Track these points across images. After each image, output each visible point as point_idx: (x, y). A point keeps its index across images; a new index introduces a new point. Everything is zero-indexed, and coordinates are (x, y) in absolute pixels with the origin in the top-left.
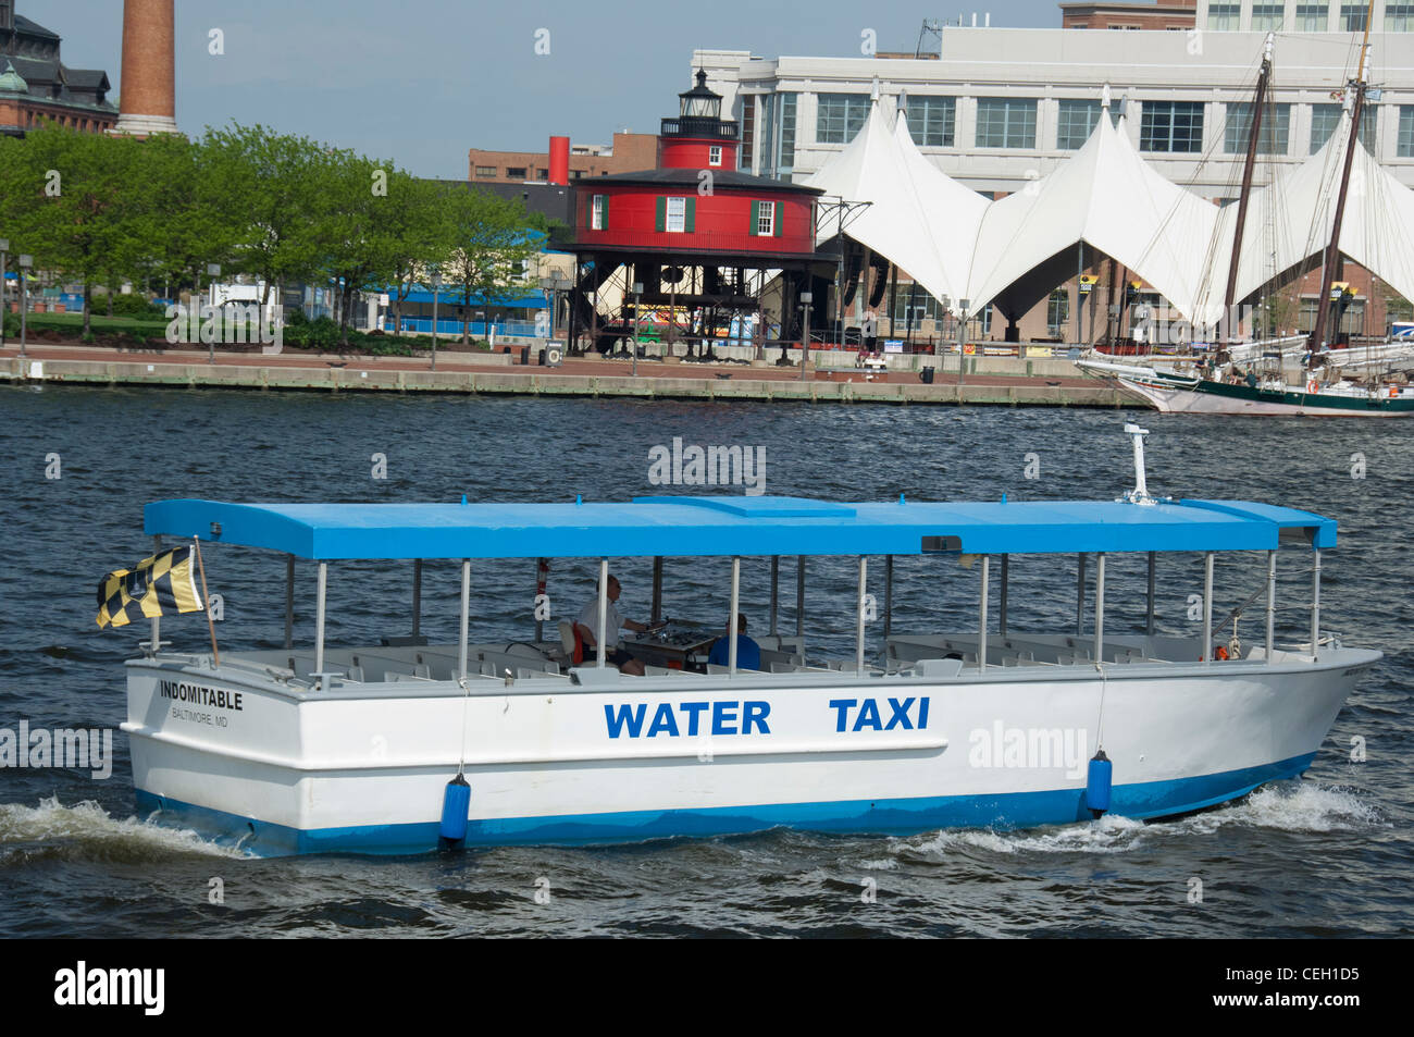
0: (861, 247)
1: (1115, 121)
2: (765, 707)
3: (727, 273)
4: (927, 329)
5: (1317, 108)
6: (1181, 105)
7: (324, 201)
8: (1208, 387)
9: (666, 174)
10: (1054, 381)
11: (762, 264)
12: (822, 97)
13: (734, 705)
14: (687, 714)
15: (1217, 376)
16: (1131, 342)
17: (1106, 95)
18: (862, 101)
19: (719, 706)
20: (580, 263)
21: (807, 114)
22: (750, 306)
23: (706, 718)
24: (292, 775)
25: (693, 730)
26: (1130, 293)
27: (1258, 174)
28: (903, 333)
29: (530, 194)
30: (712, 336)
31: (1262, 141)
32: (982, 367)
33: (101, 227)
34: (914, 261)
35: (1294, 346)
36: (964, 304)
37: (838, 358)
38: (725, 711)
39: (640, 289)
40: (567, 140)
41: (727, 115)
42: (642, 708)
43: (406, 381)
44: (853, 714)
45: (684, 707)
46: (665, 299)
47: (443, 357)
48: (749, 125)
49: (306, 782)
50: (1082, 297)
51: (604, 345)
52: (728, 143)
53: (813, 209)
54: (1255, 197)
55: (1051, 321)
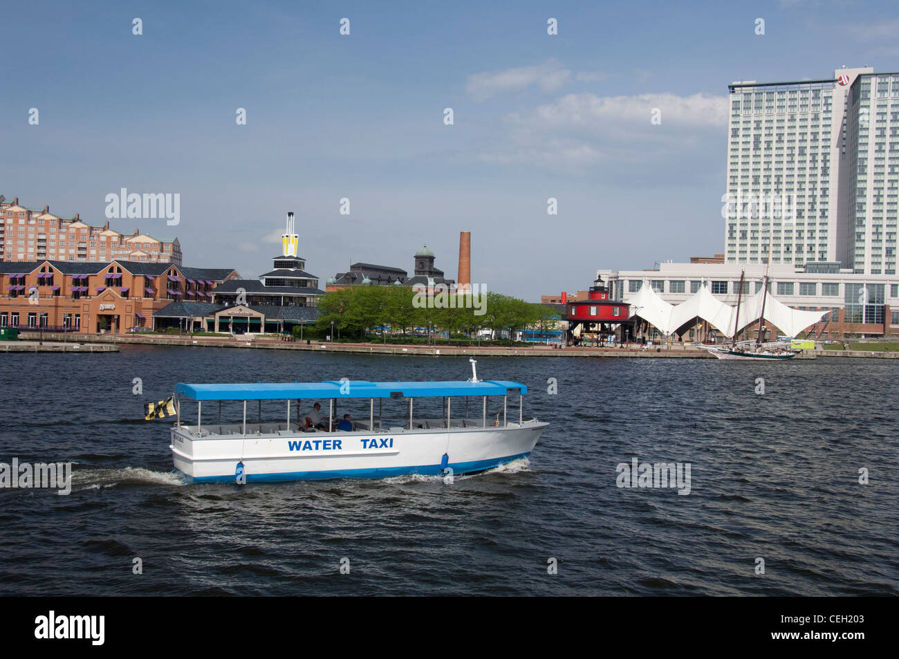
0: (641, 318)
1: (705, 286)
2: (340, 442)
3: (607, 325)
4: (658, 339)
5: (756, 283)
6: (722, 282)
7: (506, 310)
8: (731, 353)
9: (591, 301)
10: (692, 351)
11: (616, 323)
12: (630, 281)
13: (330, 441)
14: (315, 444)
15: (733, 351)
16: (711, 341)
17: (702, 280)
18: (640, 282)
19: (325, 442)
20: (570, 323)
21: (626, 285)
22: (613, 333)
23: (321, 445)
24: (191, 462)
25: (317, 448)
26: (709, 329)
27: (742, 299)
28: (652, 340)
29: (557, 306)
30: (603, 341)
31: (743, 291)
32: (673, 348)
33: (452, 317)
34: (654, 321)
35: (753, 342)
36: (668, 332)
37: (636, 346)
38: (327, 443)
39: (585, 329)
40: (566, 293)
41: (606, 286)
42: (300, 442)
43: (526, 353)
44: (368, 444)
45: (313, 442)
46: (591, 332)
47: (535, 347)
48: (612, 288)
49: (194, 463)
50: (698, 331)
51: (576, 344)
52: (606, 293)
53: (628, 309)
54: (741, 305)
55: (690, 336)
